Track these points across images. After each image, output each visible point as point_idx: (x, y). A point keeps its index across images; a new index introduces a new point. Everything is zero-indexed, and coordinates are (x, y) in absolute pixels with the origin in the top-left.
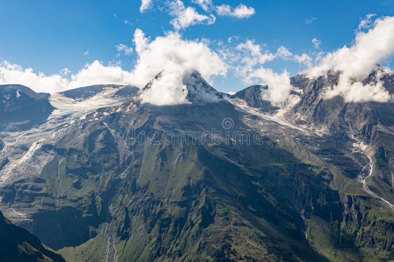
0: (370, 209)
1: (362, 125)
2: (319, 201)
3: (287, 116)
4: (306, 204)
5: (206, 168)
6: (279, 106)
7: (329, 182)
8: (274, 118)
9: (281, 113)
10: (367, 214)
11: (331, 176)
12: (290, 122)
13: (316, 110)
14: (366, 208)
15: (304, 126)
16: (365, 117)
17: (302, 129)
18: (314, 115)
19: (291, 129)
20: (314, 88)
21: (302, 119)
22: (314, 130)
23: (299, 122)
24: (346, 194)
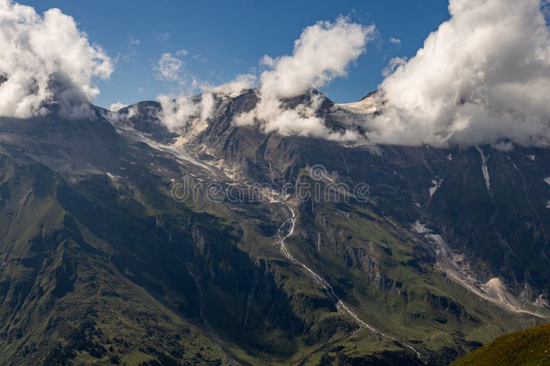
0: (287, 278)
1: (286, 166)
2: (221, 265)
3: (188, 147)
4: (205, 268)
5: (68, 213)
6: (179, 132)
7: (237, 240)
8: (171, 147)
9: (180, 142)
10: (283, 285)
11: (241, 232)
12: (192, 156)
13: (227, 142)
14: (283, 277)
15: (211, 163)
16: (291, 156)
17: (206, 166)
18: (225, 148)
19: (192, 165)
20: (227, 111)
21: (208, 153)
22: (222, 168)
23: (204, 157)
24: (259, 258)
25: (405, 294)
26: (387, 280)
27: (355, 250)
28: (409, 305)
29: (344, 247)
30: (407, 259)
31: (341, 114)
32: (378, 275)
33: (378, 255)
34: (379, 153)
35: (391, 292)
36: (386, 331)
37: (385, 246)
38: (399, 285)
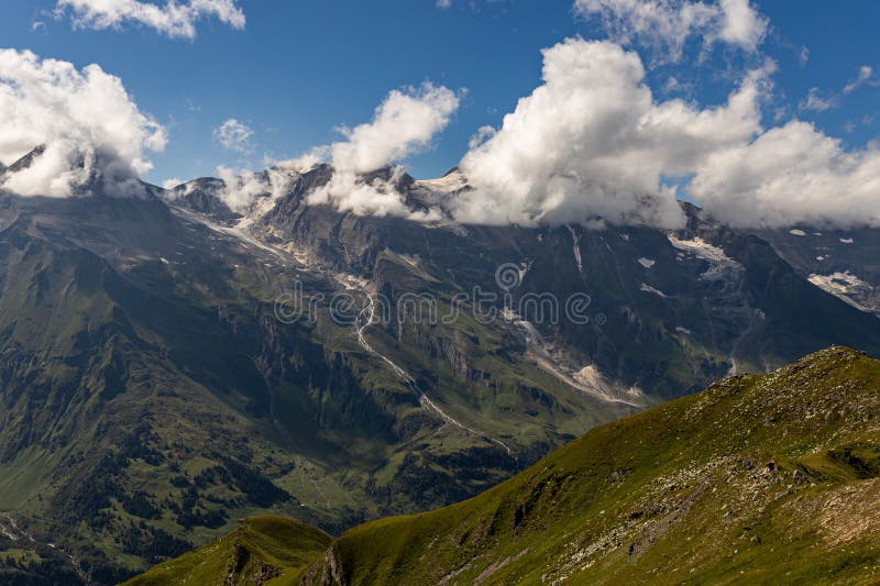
0: (366, 372)
1: (363, 249)
2: (292, 360)
3: (253, 229)
4: (274, 364)
5: (117, 304)
6: (241, 213)
7: (310, 333)
8: (234, 231)
9: (244, 223)
10: (361, 379)
12: (258, 238)
13: (297, 223)
14: (361, 371)
15: (279, 247)
16: (368, 238)
17: (274, 250)
18: (295, 230)
19: (259, 249)
20: (297, 189)
21: (276, 235)
22: (292, 252)
23: (271, 240)
24: (333, 350)
25: (493, 385)
26: (474, 372)
27: (440, 339)
28: (499, 397)
29: (428, 336)
30: (495, 348)
31: (423, 191)
32: (464, 366)
33: (464, 344)
34: (464, 233)
35: (478, 385)
36: (474, 426)
37: (472, 335)
38: (487, 376)
